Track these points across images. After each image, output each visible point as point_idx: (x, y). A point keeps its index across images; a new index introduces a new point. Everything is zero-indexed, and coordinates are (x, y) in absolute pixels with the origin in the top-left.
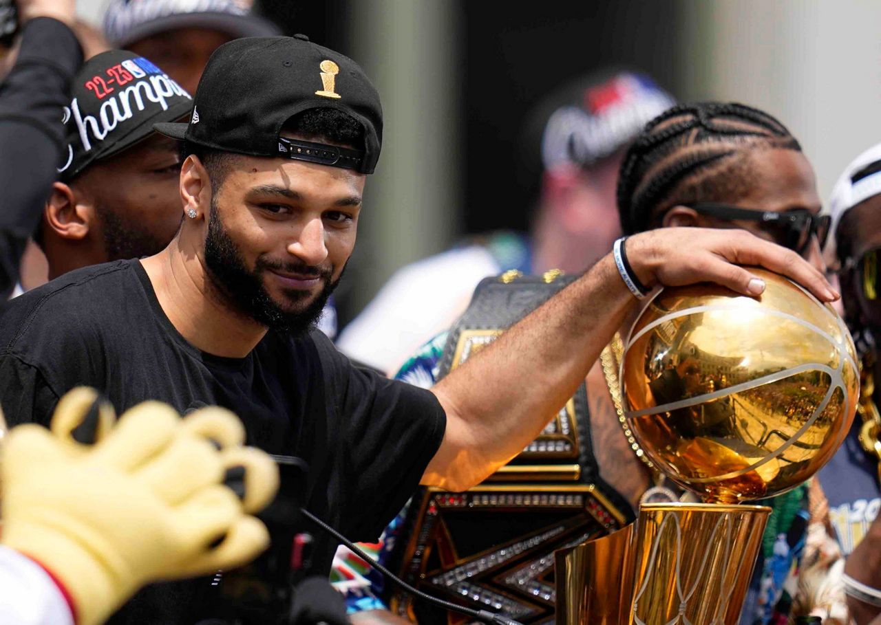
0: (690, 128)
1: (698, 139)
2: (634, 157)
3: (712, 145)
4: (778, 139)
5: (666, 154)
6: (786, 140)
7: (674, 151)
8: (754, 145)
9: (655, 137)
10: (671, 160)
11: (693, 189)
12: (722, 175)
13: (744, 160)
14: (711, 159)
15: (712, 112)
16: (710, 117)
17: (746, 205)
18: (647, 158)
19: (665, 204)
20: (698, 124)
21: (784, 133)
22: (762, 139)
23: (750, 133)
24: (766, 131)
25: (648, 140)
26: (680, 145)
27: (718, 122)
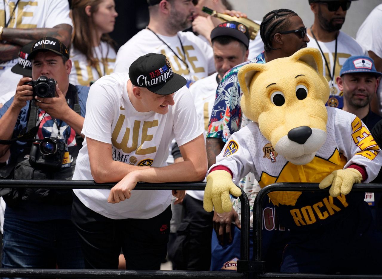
0: (274, 16)
1: (277, 18)
2: (263, 25)
3: (280, 18)
4: (293, 14)
5: (270, 22)
6: (295, 14)
7: (272, 22)
8: (289, 16)
9: (267, 20)
10: (272, 23)
11: (278, 29)
12: (284, 24)
13: (288, 20)
14: (281, 21)
15: (278, 12)
16: (278, 13)
17: (291, 29)
18: (266, 25)
19: (273, 34)
20: (276, 15)
21: (293, 12)
22: (290, 15)
23: (287, 14)
24: (290, 13)
25: (265, 21)
26: (273, 20)
27: (280, 13)
